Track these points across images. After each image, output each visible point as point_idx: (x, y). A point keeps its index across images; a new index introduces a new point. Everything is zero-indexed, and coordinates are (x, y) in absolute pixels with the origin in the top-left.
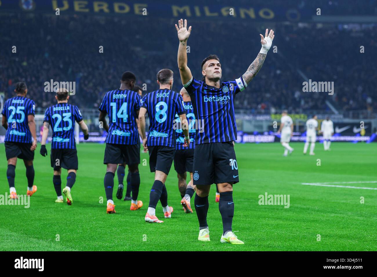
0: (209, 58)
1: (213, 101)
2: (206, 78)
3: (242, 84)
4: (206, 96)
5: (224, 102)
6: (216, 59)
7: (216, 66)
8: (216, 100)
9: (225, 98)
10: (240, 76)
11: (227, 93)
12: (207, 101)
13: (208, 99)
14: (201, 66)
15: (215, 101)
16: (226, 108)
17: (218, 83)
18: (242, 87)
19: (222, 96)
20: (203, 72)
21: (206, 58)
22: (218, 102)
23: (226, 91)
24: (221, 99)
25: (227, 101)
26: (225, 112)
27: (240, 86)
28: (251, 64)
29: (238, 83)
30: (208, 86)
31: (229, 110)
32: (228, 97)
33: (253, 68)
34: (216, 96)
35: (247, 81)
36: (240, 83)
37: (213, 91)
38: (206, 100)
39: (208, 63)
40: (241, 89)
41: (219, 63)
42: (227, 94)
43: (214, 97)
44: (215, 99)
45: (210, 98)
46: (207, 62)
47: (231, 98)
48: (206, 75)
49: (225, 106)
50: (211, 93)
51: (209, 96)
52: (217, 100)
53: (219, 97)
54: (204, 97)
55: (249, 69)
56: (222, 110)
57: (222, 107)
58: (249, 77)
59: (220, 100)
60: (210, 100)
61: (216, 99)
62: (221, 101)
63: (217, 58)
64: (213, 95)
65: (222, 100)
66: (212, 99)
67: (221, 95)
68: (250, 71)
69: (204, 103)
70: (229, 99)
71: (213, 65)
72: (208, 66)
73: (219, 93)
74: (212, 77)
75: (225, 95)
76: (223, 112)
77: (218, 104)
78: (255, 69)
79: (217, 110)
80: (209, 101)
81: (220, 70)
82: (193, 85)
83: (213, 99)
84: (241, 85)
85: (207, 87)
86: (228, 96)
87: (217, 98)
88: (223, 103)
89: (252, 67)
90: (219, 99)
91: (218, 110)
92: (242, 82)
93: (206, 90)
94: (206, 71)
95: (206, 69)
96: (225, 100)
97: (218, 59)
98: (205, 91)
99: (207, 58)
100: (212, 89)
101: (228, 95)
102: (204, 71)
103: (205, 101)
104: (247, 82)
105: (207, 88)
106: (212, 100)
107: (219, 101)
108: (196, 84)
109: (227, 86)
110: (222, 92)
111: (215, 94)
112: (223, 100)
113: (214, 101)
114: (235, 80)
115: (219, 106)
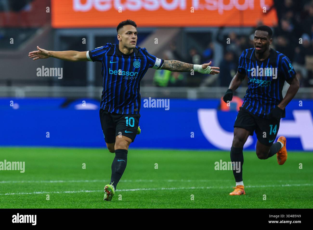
4: (112, 68)
9: (132, 74)
13: (113, 72)
22: (124, 76)
24: (128, 73)
25: (133, 76)
38: (111, 72)
42: (136, 70)
59: (126, 75)
60: (115, 73)
61: (122, 73)
65: (129, 75)
66: (117, 72)
71: (130, 33)
75: (134, 71)
76: (126, 88)
77: (123, 79)
88: (129, 78)
90: (125, 73)
102: (120, 35)
106: (117, 74)
107: (125, 75)
110: (132, 67)
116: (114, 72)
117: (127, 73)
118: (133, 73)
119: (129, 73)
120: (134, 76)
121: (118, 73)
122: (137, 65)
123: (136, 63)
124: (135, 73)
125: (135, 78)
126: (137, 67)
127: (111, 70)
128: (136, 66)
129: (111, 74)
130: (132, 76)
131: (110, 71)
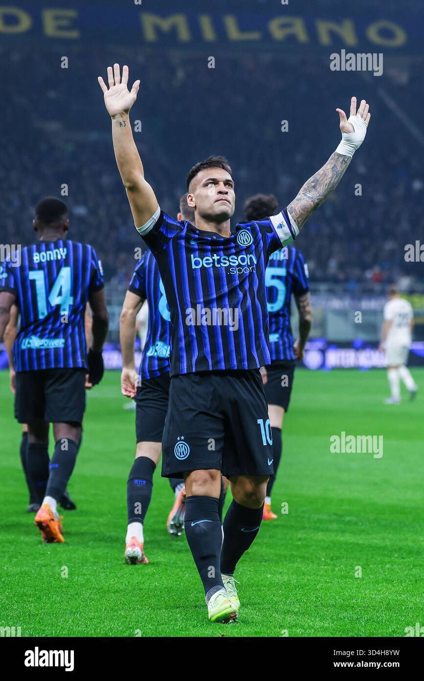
0: (207, 164)
1: (214, 266)
2: (196, 213)
3: (286, 228)
4: (197, 253)
5: (243, 270)
6: (224, 168)
7: (222, 187)
8: (222, 264)
9: (243, 260)
10: (282, 207)
11: (248, 248)
12: (200, 266)
13: (201, 261)
14: (186, 182)
15: (219, 266)
16: (247, 286)
17: (227, 225)
18: (286, 234)
19: (237, 254)
20: (190, 198)
21: (199, 164)
22: (227, 269)
23: (246, 243)
24: (235, 261)
25: (249, 266)
26: (245, 296)
27: (282, 233)
28: (311, 179)
29: (275, 226)
30: (202, 232)
31: (255, 289)
32: (251, 259)
33: (314, 187)
34: (222, 253)
35: (299, 220)
36: (280, 226)
37: (214, 243)
38: (197, 263)
39: (203, 176)
40: (285, 241)
41: (230, 178)
42: (248, 250)
43: (216, 257)
44: (219, 261)
45: (207, 260)
46: (200, 175)
47: (258, 259)
48: (196, 207)
49: (244, 280)
50: (209, 247)
51: (203, 253)
52: (225, 263)
53: (229, 256)
54: (192, 256)
55: (305, 190)
56: (238, 289)
57: (238, 282)
58: (305, 209)
59: (231, 264)
60: (207, 264)
61: (222, 261)
62: (233, 266)
63: (225, 165)
64: (213, 252)
65: (237, 264)
66: (211, 261)
67: (233, 251)
68: (305, 195)
69: (191, 271)
70: (255, 262)
71: (215, 182)
72: (202, 183)
73: (230, 246)
74: (210, 212)
75: (244, 252)
76: (241, 294)
77: (227, 274)
78: (321, 190)
79: (226, 289)
80: (205, 265)
81: (231, 195)
82: (161, 229)
83: (214, 260)
84: (283, 231)
85: (197, 234)
86: (251, 255)
87: (225, 259)
88: (240, 270)
89: (313, 184)
90: (228, 260)
91: (226, 287)
92: (285, 223)
93: (195, 240)
94: (197, 197)
95: (197, 192)
96: (245, 263)
97: (229, 167)
98: (193, 243)
99: (202, 164)
100: (210, 239)
101: (251, 253)
102: (192, 195)
103: (194, 267)
104: (298, 223)
105: (197, 236)
106: (211, 265)
107: (230, 266)
108: (169, 227)
109: (248, 230)
110: (237, 246)
111: (220, 250)
112: (239, 265)
113: (217, 265)
114: (269, 219)
115: (230, 278)
116: (204, 262)
117: (232, 259)
118: (245, 256)
119: (237, 260)
120: (249, 264)
121: (213, 263)
122: (246, 240)
123: (242, 235)
124: (249, 256)
125: (253, 269)
126: (246, 244)
127: (194, 258)
128: (244, 242)
129: (197, 267)
130: (244, 266)
131: (193, 260)
